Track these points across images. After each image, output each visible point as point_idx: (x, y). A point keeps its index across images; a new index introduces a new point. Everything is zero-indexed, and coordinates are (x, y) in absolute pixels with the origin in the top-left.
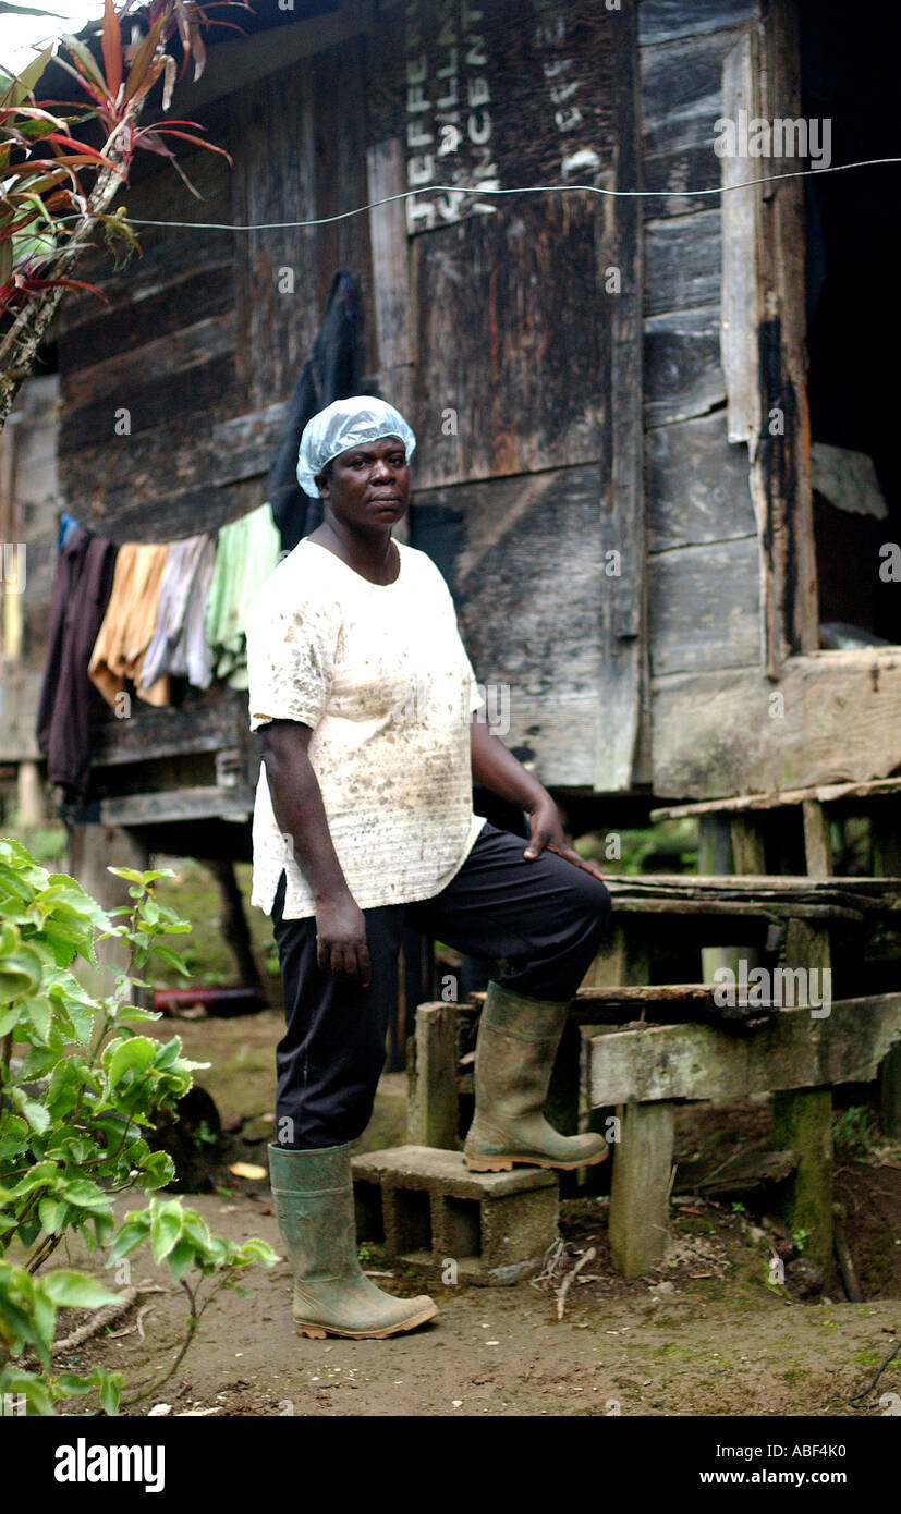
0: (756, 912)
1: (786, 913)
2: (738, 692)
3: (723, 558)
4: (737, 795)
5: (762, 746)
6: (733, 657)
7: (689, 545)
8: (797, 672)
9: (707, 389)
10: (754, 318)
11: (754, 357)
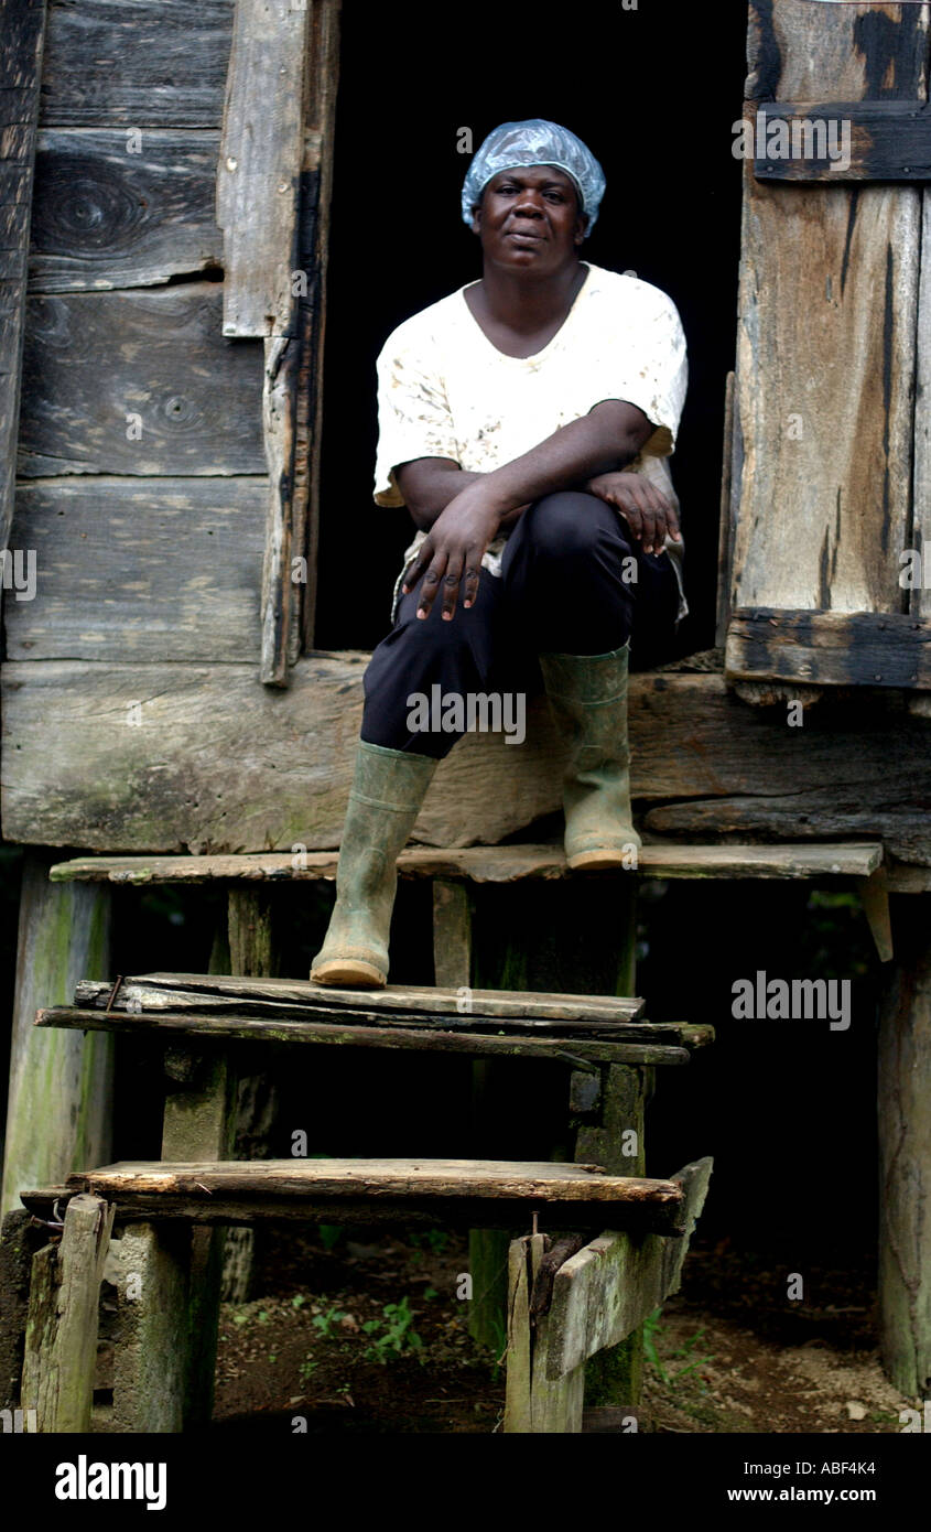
0: (548, 1053)
1: (605, 1055)
2: (198, 700)
3: (178, 501)
4: (185, 851)
5: (243, 783)
6: (188, 647)
7: (101, 474)
8: (323, 681)
9: (165, 251)
10: (292, 161)
11: (287, 217)
